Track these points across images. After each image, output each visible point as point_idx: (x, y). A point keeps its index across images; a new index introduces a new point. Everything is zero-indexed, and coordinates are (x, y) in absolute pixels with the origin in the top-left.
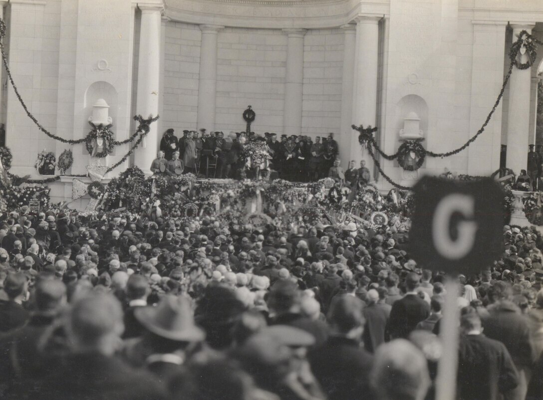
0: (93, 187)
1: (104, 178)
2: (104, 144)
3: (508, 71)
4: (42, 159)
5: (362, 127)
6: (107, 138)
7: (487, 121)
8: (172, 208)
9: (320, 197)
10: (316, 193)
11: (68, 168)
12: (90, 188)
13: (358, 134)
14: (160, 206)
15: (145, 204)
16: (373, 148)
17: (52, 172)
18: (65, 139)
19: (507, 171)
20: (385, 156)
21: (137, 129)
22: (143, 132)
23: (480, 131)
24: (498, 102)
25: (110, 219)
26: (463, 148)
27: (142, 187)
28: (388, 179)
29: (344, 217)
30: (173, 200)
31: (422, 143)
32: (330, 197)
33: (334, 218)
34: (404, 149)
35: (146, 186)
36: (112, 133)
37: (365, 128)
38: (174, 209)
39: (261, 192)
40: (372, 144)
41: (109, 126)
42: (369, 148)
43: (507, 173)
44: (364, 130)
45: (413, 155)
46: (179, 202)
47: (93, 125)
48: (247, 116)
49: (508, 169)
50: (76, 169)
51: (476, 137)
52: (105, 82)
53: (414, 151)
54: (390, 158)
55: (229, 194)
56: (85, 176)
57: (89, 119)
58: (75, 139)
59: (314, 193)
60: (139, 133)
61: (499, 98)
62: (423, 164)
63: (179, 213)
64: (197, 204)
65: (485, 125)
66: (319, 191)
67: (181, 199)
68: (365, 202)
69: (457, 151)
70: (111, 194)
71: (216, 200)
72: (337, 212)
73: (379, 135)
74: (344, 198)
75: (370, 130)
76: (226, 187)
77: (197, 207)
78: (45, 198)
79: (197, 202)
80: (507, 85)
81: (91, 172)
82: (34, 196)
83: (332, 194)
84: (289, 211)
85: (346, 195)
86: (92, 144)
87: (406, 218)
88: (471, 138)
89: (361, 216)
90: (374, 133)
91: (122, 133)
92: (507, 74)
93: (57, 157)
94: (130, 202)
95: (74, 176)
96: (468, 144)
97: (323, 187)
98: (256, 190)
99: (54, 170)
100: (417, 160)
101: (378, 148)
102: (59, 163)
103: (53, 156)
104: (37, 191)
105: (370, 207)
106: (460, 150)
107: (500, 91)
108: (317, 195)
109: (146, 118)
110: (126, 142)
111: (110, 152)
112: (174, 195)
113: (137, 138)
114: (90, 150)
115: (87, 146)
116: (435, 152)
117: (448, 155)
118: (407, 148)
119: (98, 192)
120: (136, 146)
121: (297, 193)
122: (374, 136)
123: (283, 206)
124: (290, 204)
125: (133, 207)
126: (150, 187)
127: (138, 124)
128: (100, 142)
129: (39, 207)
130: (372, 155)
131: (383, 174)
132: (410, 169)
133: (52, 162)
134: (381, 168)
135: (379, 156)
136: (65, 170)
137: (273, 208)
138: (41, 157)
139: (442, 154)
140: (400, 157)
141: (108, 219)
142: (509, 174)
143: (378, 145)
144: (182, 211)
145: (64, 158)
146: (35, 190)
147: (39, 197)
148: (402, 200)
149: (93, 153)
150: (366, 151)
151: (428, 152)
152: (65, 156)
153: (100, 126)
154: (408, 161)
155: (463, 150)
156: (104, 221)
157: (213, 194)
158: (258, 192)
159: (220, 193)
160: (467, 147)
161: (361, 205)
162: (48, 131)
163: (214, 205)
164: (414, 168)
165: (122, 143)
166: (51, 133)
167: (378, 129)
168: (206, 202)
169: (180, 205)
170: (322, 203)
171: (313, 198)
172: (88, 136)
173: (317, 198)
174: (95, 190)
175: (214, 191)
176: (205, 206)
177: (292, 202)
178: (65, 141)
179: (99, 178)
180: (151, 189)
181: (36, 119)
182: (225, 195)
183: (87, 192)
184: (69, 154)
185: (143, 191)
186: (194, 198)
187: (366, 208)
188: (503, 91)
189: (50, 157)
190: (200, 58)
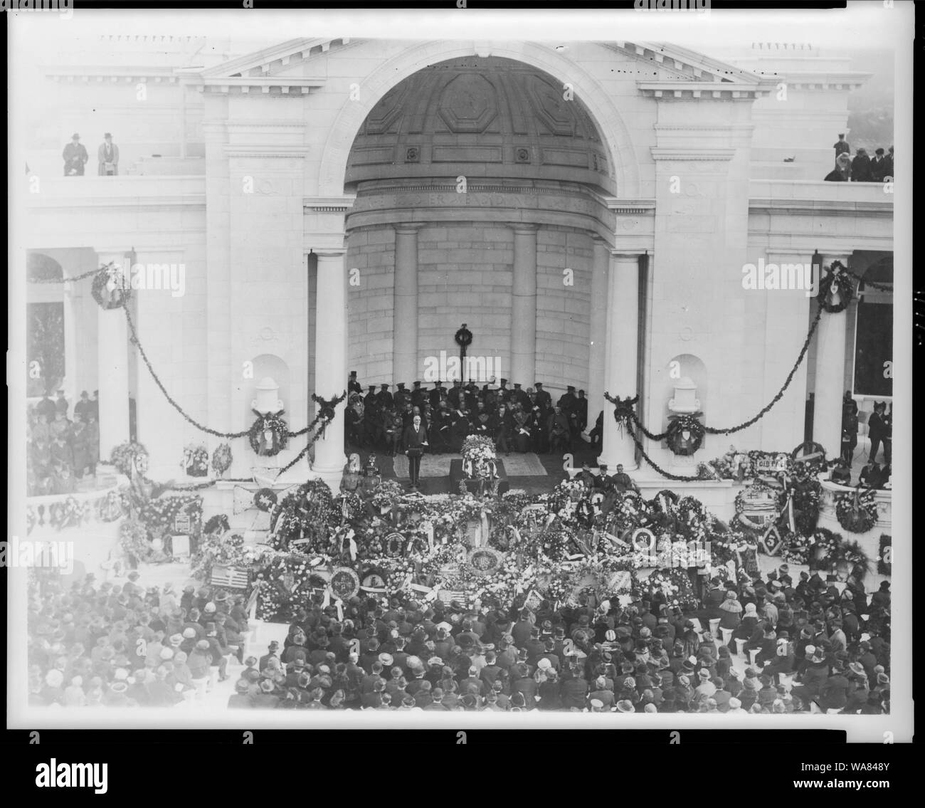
0: (262, 496)
1: (275, 483)
2: (274, 437)
3: (816, 315)
4: (190, 456)
5: (618, 398)
6: (278, 430)
7: (787, 384)
8: (371, 540)
9: (565, 515)
10: (559, 510)
11: (226, 469)
12: (257, 497)
13: (613, 407)
14: (354, 538)
15: (334, 536)
16: (634, 425)
17: (204, 473)
18: (220, 432)
19: (814, 447)
20: (650, 436)
21: (317, 413)
22: (326, 418)
23: (778, 398)
24: (801, 358)
25: (290, 566)
26: (755, 420)
27: (330, 511)
28: (654, 466)
29: (596, 537)
30: (371, 527)
31: (700, 419)
32: (577, 514)
33: (583, 542)
34: (675, 428)
35: (334, 508)
36: (285, 423)
37: (623, 399)
38: (372, 542)
39: (488, 514)
40: (632, 420)
41: (281, 413)
42: (629, 426)
43: (813, 450)
44: (621, 403)
45: (686, 435)
46: (379, 532)
47: (257, 413)
48: (461, 338)
49: (816, 444)
50: (236, 471)
51: (772, 404)
52: (272, 355)
53: (688, 429)
54: (656, 438)
55: (445, 520)
56: (251, 480)
57: (253, 406)
58: (235, 432)
59: (556, 511)
60: (321, 420)
61: (803, 353)
62: (701, 445)
63: (379, 546)
64: (403, 535)
65: (784, 388)
66: (563, 507)
67: (382, 526)
68: (624, 514)
69: (747, 424)
70: (289, 522)
71: (428, 529)
72: (587, 533)
73: (641, 408)
74: (596, 509)
75: (629, 402)
76: (439, 508)
77: (403, 539)
78: (197, 513)
79: (403, 531)
80: (813, 335)
81: (257, 476)
82: (182, 510)
83: (581, 511)
84: (525, 541)
85: (598, 504)
86: (259, 439)
87: (678, 536)
88: (765, 407)
89: (619, 535)
90: (634, 406)
91: (297, 421)
92: (814, 320)
93: (211, 453)
94: (315, 534)
95: (235, 480)
96: (761, 415)
97: (569, 502)
98: (480, 512)
99: (206, 470)
100: (693, 441)
101: (640, 426)
102: (213, 462)
103: (204, 452)
104: (185, 502)
105: (632, 521)
106: (751, 422)
107: (804, 343)
108: (561, 514)
109: (328, 399)
110: (303, 432)
111: (282, 447)
112: (372, 520)
113: (318, 426)
114: (256, 447)
115: (251, 441)
116: (717, 428)
117: (734, 430)
118: (679, 427)
119: (268, 502)
120: (316, 437)
121: (534, 515)
122: (634, 410)
123: (517, 533)
124: (525, 531)
125: (318, 540)
126: (340, 510)
127: (318, 407)
128: (269, 436)
129: (189, 524)
130: (633, 435)
131: (647, 459)
132: (684, 453)
133: (204, 460)
134: (645, 451)
135: (641, 437)
136: (222, 472)
137: (504, 537)
138: (188, 452)
139: (727, 430)
140: (670, 438)
141: (288, 567)
142: (816, 451)
143: (640, 421)
144: (384, 544)
145: (220, 455)
146: (182, 501)
147: (189, 511)
148: (674, 506)
149: (260, 451)
150: (625, 430)
151: (707, 429)
152: (221, 452)
153: (268, 416)
154: (681, 443)
155: (754, 424)
156: (282, 569)
157: (424, 520)
158: (483, 515)
159: (434, 518)
160: (760, 419)
161: (618, 518)
162: (197, 423)
163: (425, 537)
164: (688, 451)
165: (298, 433)
166: (202, 425)
167: (640, 401)
168: (415, 531)
169: (380, 536)
170: (566, 523)
171: (555, 518)
172: (252, 429)
173: (561, 518)
174: (265, 500)
175: (425, 516)
176: (414, 538)
177: (529, 528)
178: (221, 435)
179: (269, 484)
180: (341, 512)
181: (181, 407)
182: (441, 522)
183: (254, 504)
184: (228, 451)
185: (331, 515)
186: (399, 525)
187: (626, 523)
188: (808, 343)
189: (202, 453)
190: (395, 266)
